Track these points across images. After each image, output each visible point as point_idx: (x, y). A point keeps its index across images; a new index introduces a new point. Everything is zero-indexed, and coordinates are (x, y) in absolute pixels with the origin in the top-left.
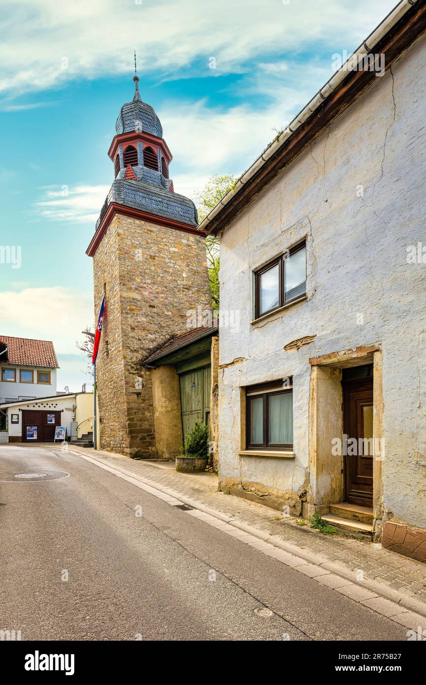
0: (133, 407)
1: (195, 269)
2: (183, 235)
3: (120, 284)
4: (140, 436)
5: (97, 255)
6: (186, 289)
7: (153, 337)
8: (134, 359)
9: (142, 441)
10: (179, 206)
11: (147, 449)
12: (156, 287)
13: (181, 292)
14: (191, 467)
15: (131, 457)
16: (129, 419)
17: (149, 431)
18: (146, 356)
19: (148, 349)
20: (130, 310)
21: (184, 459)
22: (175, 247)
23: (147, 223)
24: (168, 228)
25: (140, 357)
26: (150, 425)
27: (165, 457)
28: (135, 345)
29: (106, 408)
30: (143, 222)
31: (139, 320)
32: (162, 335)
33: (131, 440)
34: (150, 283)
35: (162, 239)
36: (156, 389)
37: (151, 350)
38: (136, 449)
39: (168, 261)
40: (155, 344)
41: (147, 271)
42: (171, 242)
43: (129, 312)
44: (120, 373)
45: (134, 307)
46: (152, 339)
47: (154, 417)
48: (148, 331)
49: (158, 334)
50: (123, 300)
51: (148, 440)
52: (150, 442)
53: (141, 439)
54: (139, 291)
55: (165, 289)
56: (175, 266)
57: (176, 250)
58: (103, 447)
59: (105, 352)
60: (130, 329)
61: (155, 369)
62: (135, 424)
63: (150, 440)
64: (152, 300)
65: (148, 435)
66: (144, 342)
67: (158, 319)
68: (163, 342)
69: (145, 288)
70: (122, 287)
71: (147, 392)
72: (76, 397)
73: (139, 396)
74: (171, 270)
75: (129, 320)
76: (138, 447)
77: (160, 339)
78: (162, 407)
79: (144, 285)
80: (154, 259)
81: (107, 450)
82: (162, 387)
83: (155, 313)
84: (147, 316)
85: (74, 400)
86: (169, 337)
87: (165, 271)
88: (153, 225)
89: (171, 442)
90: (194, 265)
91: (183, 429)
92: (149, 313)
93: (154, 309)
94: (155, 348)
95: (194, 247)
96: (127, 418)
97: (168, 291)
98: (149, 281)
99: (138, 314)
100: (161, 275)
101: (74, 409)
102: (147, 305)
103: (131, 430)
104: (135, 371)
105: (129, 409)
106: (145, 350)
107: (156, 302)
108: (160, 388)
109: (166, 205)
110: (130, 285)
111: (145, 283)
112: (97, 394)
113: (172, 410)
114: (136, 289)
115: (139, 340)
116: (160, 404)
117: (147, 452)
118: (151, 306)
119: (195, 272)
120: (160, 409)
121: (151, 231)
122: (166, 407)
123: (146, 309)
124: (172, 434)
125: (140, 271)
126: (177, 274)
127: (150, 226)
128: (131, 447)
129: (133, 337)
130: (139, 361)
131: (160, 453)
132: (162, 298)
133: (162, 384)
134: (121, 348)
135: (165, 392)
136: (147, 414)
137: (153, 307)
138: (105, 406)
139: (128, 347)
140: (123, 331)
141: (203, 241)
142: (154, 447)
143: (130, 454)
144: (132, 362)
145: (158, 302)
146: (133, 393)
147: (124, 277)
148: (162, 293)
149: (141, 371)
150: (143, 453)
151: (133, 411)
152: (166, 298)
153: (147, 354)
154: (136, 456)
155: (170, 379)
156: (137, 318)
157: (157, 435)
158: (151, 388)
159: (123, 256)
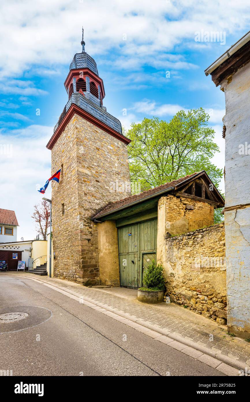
0: (85, 249)
1: (122, 162)
2: (115, 140)
3: (77, 162)
4: (90, 269)
5: (55, 147)
6: (117, 174)
7: (98, 201)
8: (86, 216)
9: (91, 273)
10: (113, 121)
11: (94, 278)
12: (100, 169)
13: (114, 175)
14: (155, 299)
15: (84, 285)
16: (83, 258)
17: (96, 266)
18: (94, 214)
19: (95, 209)
20: (84, 181)
21: (149, 292)
22: (111, 146)
23: (94, 126)
24: (107, 133)
25: (90, 214)
26: (96, 262)
27: (107, 284)
28: (87, 206)
29: (60, 249)
30: (92, 125)
31: (90, 189)
32: (104, 201)
33: (84, 272)
34: (96, 165)
35: (103, 138)
36: (101, 237)
37: (97, 211)
38: (87, 279)
39: (107, 154)
40: (99, 207)
41: (94, 157)
42: (109, 142)
43: (83, 182)
44: (75, 225)
45: (86, 180)
46: (98, 203)
47: (98, 256)
48: (95, 197)
49: (102, 200)
50: (79, 174)
51: (94, 272)
52: (96, 274)
53: (90, 272)
54: (90, 169)
55: (105, 172)
56: (111, 158)
57: (111, 148)
58: (56, 276)
59: (60, 212)
60: (83, 194)
61: (101, 223)
62: (87, 261)
63: (96, 272)
64: (98, 177)
65: (95, 269)
66: (92, 204)
67: (101, 191)
68: (104, 206)
69: (93, 168)
70: (79, 164)
71: (94, 239)
72: (32, 243)
73: (89, 241)
74: (109, 160)
75: (83, 187)
76: (88, 278)
77: (103, 204)
78: (106, 249)
79: (93, 166)
80: (99, 150)
81: (60, 278)
82: (106, 236)
83: (99, 186)
84: (95, 187)
85: (31, 244)
86: (108, 203)
87: (105, 159)
88: (98, 128)
89: (112, 274)
90: (122, 160)
91: (119, 265)
92: (96, 185)
93: (99, 183)
94: (99, 209)
95: (121, 149)
96: (81, 257)
97: (107, 173)
98: (95, 164)
99: (89, 185)
100: (103, 162)
101: (31, 250)
102: (95, 179)
103: (84, 265)
104: (87, 224)
105: (83, 251)
106: (93, 210)
107: (100, 179)
108: (105, 236)
109: (105, 118)
110: (84, 164)
111: (93, 165)
112: (52, 240)
113: (113, 252)
114: (88, 168)
115: (90, 202)
116: (105, 247)
117: (94, 281)
118: (97, 181)
119: (122, 164)
120: (104, 251)
121: (97, 132)
122: (109, 250)
123: (94, 183)
124: (113, 268)
125: (90, 156)
126: (111, 163)
127: (96, 128)
128: (83, 278)
129: (86, 200)
130: (89, 217)
131: (103, 281)
132: (104, 177)
133: (106, 233)
134: (77, 207)
135: (109, 239)
136: (94, 254)
137: (98, 182)
138: (60, 248)
139: (82, 206)
140: (79, 195)
141: (126, 147)
142: (98, 277)
143: (83, 283)
144: (85, 218)
145: (101, 179)
146: (86, 239)
147: (80, 157)
148: (104, 174)
149: (91, 224)
150: (91, 281)
151: (85, 252)
152: (106, 178)
153: (94, 213)
154: (87, 284)
155: (112, 230)
156: (88, 187)
157: (100, 269)
158: (97, 236)
159: (79, 143)
